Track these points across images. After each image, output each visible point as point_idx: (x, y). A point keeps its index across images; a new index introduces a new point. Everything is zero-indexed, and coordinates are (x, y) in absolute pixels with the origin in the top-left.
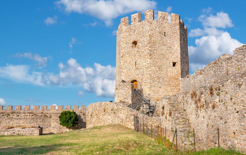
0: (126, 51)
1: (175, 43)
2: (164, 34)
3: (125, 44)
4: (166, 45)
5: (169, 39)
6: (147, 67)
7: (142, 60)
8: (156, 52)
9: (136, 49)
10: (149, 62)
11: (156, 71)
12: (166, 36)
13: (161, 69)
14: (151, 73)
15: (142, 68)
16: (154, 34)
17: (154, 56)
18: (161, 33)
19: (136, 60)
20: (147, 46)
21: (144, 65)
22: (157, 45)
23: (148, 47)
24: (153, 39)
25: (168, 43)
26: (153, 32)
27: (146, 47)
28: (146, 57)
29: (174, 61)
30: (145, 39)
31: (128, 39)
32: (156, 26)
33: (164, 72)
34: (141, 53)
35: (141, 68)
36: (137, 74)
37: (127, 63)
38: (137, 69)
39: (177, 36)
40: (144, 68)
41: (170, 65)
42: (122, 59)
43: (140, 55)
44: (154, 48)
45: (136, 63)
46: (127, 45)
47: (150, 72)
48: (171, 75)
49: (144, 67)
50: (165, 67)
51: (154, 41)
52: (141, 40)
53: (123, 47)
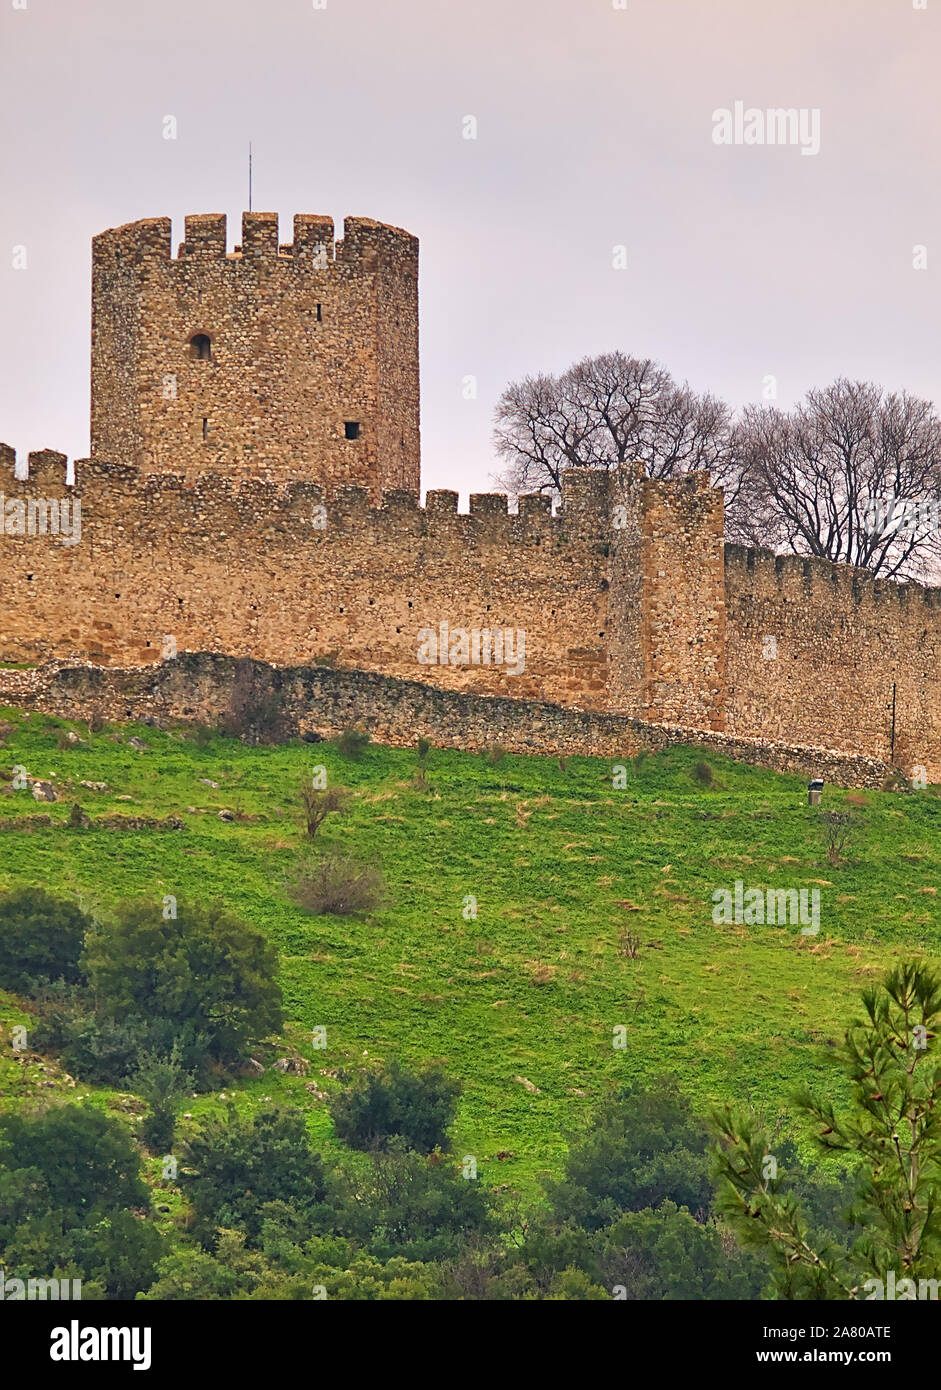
0: (161, 366)
1: (355, 343)
2: (315, 311)
3: (157, 337)
4: (320, 355)
5: (336, 332)
6: (248, 443)
7: (230, 416)
8: (283, 386)
9: (206, 366)
10: (256, 427)
11: (282, 460)
12: (324, 318)
13: (302, 452)
14: (265, 466)
15: (232, 446)
16: (279, 318)
17: (275, 403)
18: (303, 311)
19: (207, 410)
20: (249, 364)
21: (237, 436)
22: (290, 356)
23: (253, 368)
24: (275, 337)
25: (329, 347)
26: (274, 306)
27: (247, 368)
28: (248, 404)
29: (350, 419)
30: (245, 333)
31: (171, 319)
32: (286, 281)
33: (311, 463)
34: (228, 385)
35: (224, 446)
36: (210, 465)
37: (167, 416)
38: (211, 445)
39: (367, 314)
40: (240, 448)
41: (334, 436)
42: (144, 396)
43: (223, 396)
44: (276, 373)
45: (205, 420)
46: (166, 342)
47: (260, 465)
48: (338, 474)
49: (237, 444)
50: (316, 443)
51: (279, 345)
52: (228, 334)
53: (150, 347)
